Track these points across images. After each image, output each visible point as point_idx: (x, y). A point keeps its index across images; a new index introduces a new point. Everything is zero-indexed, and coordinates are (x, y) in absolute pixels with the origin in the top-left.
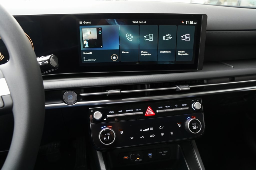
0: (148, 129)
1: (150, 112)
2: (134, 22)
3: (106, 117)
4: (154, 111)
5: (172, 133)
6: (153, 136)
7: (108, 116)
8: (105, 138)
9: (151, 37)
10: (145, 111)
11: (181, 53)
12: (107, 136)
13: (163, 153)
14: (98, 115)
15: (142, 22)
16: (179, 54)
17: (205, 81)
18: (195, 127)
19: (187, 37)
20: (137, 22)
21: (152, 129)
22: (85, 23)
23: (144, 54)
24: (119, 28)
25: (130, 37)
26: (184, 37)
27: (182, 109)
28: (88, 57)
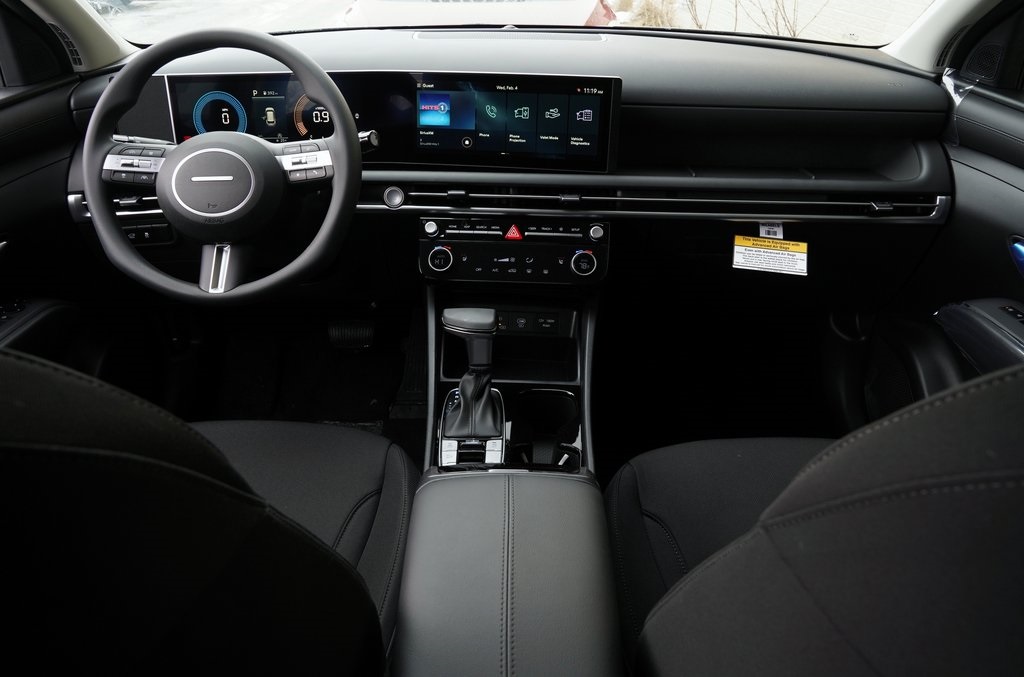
0: (507, 260)
1: (513, 233)
2: (498, 87)
3: (444, 233)
4: (521, 232)
5: (546, 272)
6: (514, 271)
7: (448, 231)
8: (437, 262)
9: (524, 113)
10: (505, 230)
11: (576, 141)
12: (440, 259)
13: (545, 323)
14: (431, 228)
15: (511, 88)
16: (572, 143)
17: (619, 193)
18: (584, 266)
19: (586, 115)
20: (503, 88)
21: (513, 260)
22: (425, 86)
23: (514, 139)
24: (476, 96)
25: (492, 111)
26: (581, 114)
27: (569, 235)
28: (427, 138)
